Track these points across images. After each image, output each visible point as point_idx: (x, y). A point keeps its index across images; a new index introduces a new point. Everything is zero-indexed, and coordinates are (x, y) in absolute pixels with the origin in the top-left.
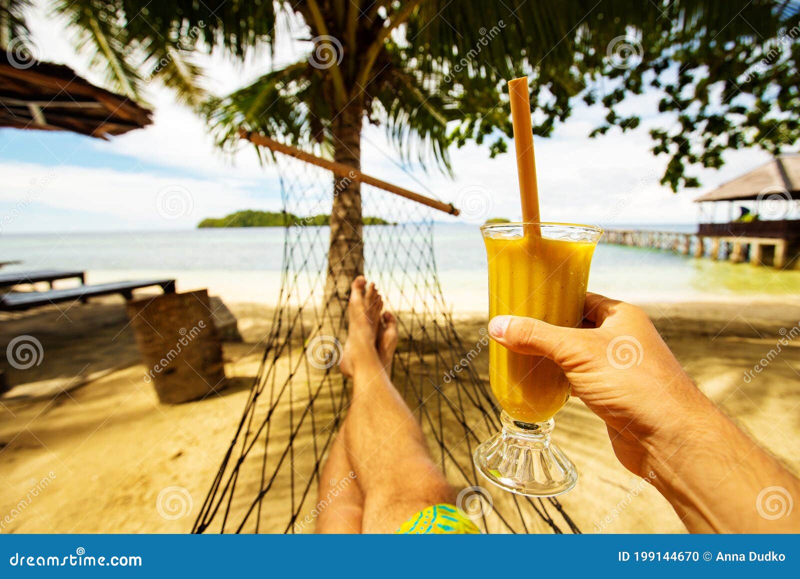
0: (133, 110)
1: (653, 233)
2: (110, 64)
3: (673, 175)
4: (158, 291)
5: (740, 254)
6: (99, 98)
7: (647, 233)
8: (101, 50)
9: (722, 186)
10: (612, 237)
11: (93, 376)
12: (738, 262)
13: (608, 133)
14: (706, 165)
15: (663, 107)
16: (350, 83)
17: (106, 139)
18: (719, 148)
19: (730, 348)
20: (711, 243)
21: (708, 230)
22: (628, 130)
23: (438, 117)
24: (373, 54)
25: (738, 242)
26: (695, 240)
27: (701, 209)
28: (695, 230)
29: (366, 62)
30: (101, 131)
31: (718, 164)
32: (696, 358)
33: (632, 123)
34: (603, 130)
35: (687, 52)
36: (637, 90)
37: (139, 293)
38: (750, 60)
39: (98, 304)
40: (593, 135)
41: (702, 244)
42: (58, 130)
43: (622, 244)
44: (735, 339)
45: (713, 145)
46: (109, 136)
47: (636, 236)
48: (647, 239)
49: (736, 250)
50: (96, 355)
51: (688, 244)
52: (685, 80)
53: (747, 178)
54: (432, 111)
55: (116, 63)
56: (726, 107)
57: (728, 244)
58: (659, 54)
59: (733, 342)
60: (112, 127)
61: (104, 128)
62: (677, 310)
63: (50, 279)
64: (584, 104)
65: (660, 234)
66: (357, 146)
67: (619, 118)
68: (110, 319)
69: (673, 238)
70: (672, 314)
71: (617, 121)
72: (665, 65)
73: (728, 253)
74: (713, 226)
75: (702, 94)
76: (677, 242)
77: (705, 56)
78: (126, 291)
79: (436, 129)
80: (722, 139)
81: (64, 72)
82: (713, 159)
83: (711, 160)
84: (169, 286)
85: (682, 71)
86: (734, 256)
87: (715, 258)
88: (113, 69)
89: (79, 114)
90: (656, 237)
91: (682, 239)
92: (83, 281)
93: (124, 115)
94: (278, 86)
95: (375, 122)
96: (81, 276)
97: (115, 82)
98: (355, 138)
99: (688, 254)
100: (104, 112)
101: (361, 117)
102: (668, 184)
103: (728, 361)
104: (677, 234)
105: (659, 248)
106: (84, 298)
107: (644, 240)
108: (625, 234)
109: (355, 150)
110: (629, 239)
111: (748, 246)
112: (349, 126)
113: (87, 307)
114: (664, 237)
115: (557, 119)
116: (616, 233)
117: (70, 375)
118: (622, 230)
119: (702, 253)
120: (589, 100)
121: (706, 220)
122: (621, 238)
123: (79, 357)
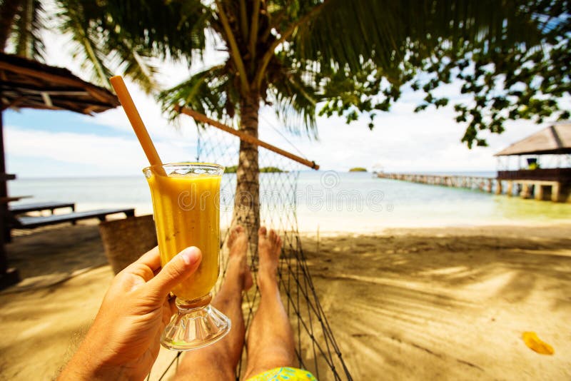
0: (109, 96)
1: (466, 177)
2: (95, 66)
3: (470, 137)
4: (122, 216)
5: (528, 192)
6: (87, 89)
7: (462, 177)
8: (89, 57)
9: (513, 145)
10: (437, 180)
11: (77, 273)
12: (526, 198)
13: (427, 109)
14: (492, 131)
15: (464, 90)
16: (251, 78)
17: (92, 115)
18: (502, 119)
19: (513, 256)
20: (507, 185)
21: (504, 175)
22: (441, 107)
23: (310, 99)
24: (267, 59)
25: (526, 184)
26: (495, 182)
27: (499, 161)
28: (495, 175)
29: (262, 64)
30: (88, 110)
31: (500, 130)
32: (488, 263)
33: (443, 102)
34: (423, 107)
35: (481, 54)
36: (447, 81)
37: (110, 218)
38: (523, 60)
39: (83, 225)
40: (416, 110)
41: (500, 185)
42: (61, 109)
43: (445, 185)
44: (517, 250)
45: (497, 117)
46: (94, 113)
47: (454, 180)
48: (462, 182)
49: (525, 189)
50: (79, 259)
51: (491, 185)
52: (479, 73)
53: (531, 139)
54: (307, 96)
55: (99, 66)
56: (507, 91)
57: (519, 185)
58: (462, 57)
59: (515, 253)
60: (96, 107)
61: (91, 108)
62: (482, 231)
63: (52, 208)
64: (412, 90)
65: (471, 178)
66: (256, 120)
67: (435, 99)
68: (90, 235)
69: (480, 181)
70: (478, 234)
71: (434, 101)
72: (467, 64)
73: (520, 191)
74: (507, 172)
75: (490, 82)
76: (483, 184)
77: (492, 57)
78: (101, 216)
79: (308, 107)
80: (504, 113)
81: (65, 73)
82: (497, 126)
83: (495, 128)
84: (130, 213)
85: (477, 67)
86: (523, 193)
87: (510, 195)
88: (97, 70)
89: (75, 99)
90: (468, 180)
91: (486, 182)
92: (73, 210)
93: (103, 100)
94: (206, 80)
95: (269, 104)
96: (72, 206)
97: (97, 79)
98: (255, 114)
99: (491, 192)
100: (90, 98)
101: (259, 101)
102: (466, 143)
103: (511, 265)
104: (483, 178)
105: (470, 188)
106: (74, 221)
107: (459, 183)
108: (446, 178)
109: (255, 123)
110: (449, 182)
111: (533, 186)
112: (250, 106)
113: (76, 227)
114: (474, 180)
115: (392, 100)
116: (439, 177)
117: (61, 272)
118: (445, 175)
119: (501, 192)
120: (415, 87)
121: (503, 169)
122: (443, 181)
123: (68, 260)
